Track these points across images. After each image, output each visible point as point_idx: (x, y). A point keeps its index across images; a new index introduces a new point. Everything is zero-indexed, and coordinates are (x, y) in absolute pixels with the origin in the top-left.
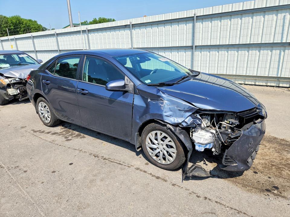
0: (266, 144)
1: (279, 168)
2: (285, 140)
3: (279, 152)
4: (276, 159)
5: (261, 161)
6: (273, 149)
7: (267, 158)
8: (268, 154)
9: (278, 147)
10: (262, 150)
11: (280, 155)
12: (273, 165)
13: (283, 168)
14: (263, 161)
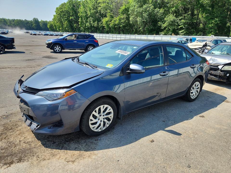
0: (25, 146)
1: (6, 130)
2: (8, 165)
3: (10, 143)
4: (11, 135)
5: (21, 127)
6: (16, 143)
7: (18, 132)
8: (19, 136)
9: (13, 148)
10: (25, 137)
11: (9, 140)
12: (11, 129)
13: (3, 131)
14: (19, 128)
